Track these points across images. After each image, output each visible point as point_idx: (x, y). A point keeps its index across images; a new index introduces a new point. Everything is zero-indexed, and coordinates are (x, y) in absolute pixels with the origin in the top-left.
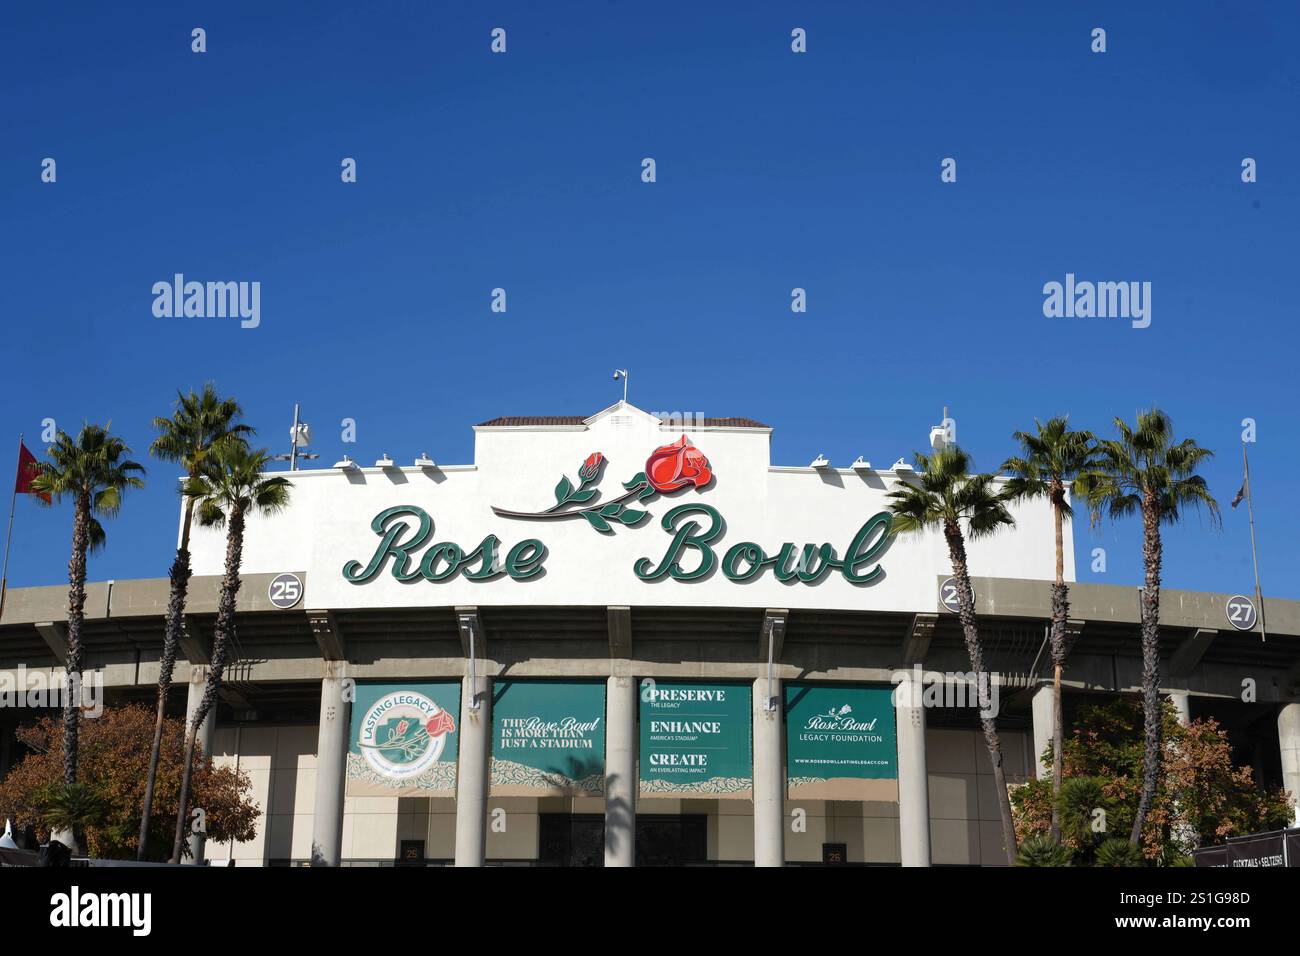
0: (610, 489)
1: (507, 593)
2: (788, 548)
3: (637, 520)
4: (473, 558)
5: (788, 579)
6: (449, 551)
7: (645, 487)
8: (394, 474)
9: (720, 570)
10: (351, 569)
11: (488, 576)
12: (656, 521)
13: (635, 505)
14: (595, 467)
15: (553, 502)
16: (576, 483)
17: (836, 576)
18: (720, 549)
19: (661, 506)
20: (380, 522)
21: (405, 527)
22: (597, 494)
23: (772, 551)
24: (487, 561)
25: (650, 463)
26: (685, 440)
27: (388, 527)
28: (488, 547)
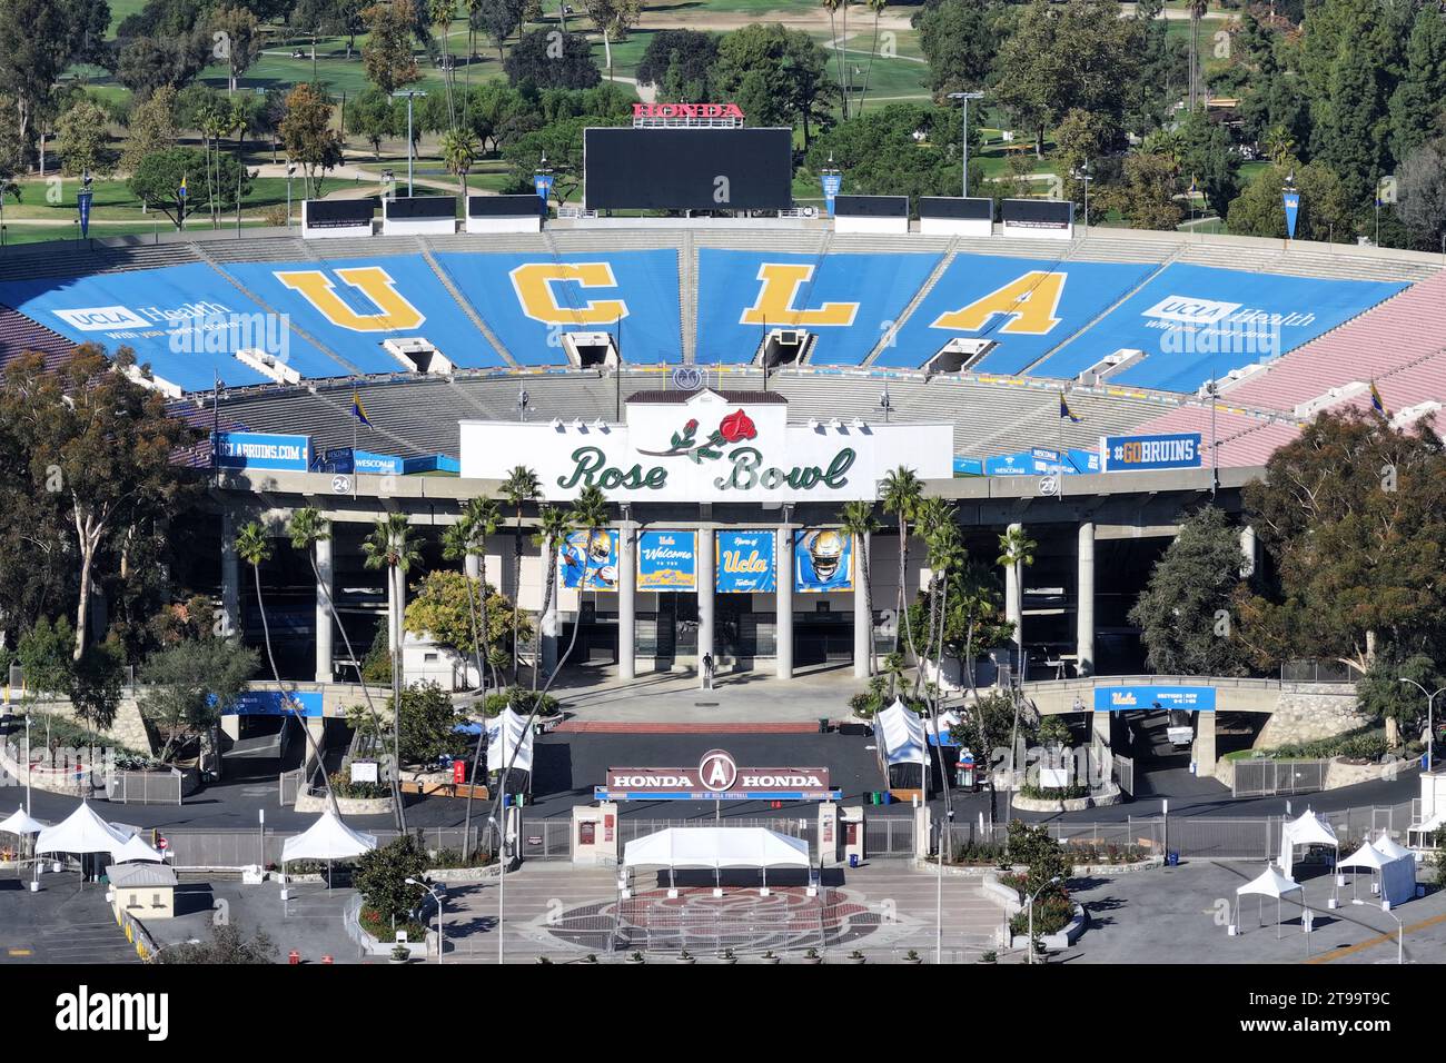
0: (701, 438)
1: (645, 495)
2: (796, 471)
3: (716, 455)
4: (628, 476)
5: (794, 485)
6: (613, 472)
7: (718, 438)
8: (584, 430)
9: (759, 482)
10: (561, 480)
11: (637, 484)
12: (725, 457)
13: (714, 448)
14: (692, 426)
15: (670, 447)
16: (682, 436)
17: (821, 483)
18: (760, 471)
19: (729, 448)
20: (575, 456)
21: (589, 458)
22: (694, 442)
23: (788, 472)
24: (635, 478)
25: (722, 426)
26: (741, 412)
27: (581, 458)
28: (636, 470)
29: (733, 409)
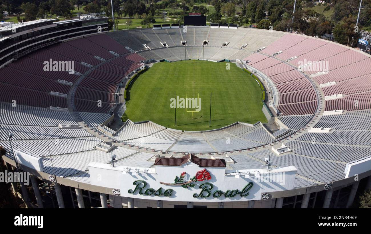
3: (194, 186)
7: (195, 180)
12: (198, 187)
14: (184, 174)
16: (179, 178)
19: (199, 183)
24: (160, 193)
25: (197, 175)
26: (205, 170)
27: (137, 184)
28: (160, 190)
29: (202, 169)
